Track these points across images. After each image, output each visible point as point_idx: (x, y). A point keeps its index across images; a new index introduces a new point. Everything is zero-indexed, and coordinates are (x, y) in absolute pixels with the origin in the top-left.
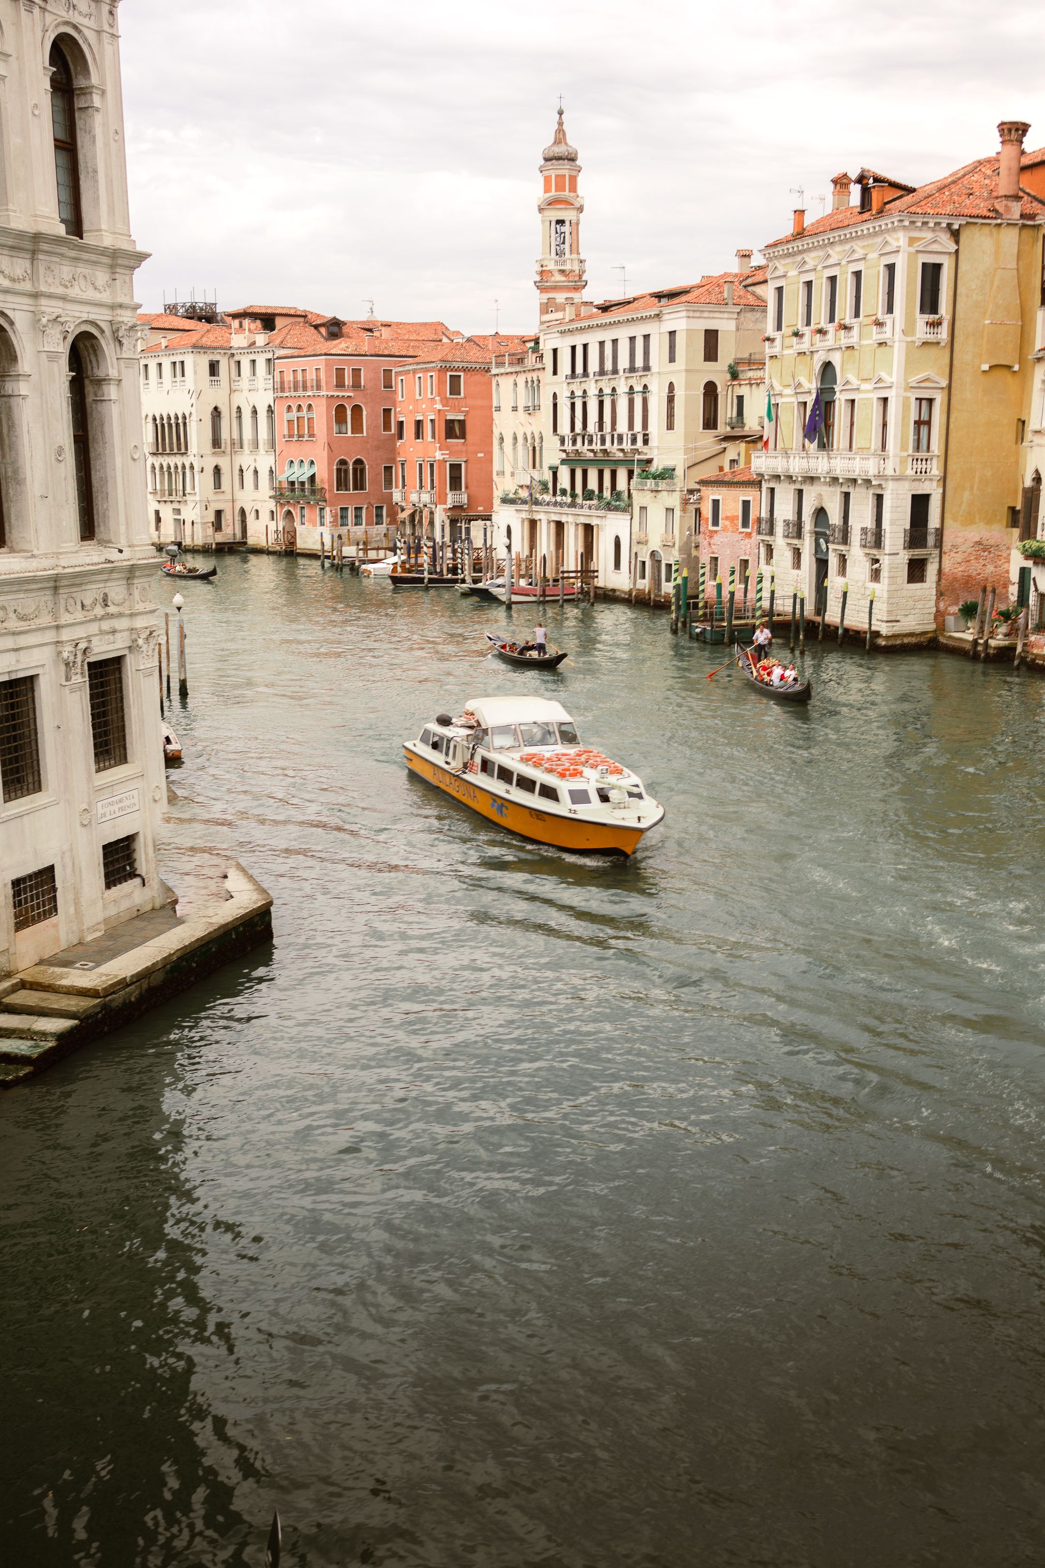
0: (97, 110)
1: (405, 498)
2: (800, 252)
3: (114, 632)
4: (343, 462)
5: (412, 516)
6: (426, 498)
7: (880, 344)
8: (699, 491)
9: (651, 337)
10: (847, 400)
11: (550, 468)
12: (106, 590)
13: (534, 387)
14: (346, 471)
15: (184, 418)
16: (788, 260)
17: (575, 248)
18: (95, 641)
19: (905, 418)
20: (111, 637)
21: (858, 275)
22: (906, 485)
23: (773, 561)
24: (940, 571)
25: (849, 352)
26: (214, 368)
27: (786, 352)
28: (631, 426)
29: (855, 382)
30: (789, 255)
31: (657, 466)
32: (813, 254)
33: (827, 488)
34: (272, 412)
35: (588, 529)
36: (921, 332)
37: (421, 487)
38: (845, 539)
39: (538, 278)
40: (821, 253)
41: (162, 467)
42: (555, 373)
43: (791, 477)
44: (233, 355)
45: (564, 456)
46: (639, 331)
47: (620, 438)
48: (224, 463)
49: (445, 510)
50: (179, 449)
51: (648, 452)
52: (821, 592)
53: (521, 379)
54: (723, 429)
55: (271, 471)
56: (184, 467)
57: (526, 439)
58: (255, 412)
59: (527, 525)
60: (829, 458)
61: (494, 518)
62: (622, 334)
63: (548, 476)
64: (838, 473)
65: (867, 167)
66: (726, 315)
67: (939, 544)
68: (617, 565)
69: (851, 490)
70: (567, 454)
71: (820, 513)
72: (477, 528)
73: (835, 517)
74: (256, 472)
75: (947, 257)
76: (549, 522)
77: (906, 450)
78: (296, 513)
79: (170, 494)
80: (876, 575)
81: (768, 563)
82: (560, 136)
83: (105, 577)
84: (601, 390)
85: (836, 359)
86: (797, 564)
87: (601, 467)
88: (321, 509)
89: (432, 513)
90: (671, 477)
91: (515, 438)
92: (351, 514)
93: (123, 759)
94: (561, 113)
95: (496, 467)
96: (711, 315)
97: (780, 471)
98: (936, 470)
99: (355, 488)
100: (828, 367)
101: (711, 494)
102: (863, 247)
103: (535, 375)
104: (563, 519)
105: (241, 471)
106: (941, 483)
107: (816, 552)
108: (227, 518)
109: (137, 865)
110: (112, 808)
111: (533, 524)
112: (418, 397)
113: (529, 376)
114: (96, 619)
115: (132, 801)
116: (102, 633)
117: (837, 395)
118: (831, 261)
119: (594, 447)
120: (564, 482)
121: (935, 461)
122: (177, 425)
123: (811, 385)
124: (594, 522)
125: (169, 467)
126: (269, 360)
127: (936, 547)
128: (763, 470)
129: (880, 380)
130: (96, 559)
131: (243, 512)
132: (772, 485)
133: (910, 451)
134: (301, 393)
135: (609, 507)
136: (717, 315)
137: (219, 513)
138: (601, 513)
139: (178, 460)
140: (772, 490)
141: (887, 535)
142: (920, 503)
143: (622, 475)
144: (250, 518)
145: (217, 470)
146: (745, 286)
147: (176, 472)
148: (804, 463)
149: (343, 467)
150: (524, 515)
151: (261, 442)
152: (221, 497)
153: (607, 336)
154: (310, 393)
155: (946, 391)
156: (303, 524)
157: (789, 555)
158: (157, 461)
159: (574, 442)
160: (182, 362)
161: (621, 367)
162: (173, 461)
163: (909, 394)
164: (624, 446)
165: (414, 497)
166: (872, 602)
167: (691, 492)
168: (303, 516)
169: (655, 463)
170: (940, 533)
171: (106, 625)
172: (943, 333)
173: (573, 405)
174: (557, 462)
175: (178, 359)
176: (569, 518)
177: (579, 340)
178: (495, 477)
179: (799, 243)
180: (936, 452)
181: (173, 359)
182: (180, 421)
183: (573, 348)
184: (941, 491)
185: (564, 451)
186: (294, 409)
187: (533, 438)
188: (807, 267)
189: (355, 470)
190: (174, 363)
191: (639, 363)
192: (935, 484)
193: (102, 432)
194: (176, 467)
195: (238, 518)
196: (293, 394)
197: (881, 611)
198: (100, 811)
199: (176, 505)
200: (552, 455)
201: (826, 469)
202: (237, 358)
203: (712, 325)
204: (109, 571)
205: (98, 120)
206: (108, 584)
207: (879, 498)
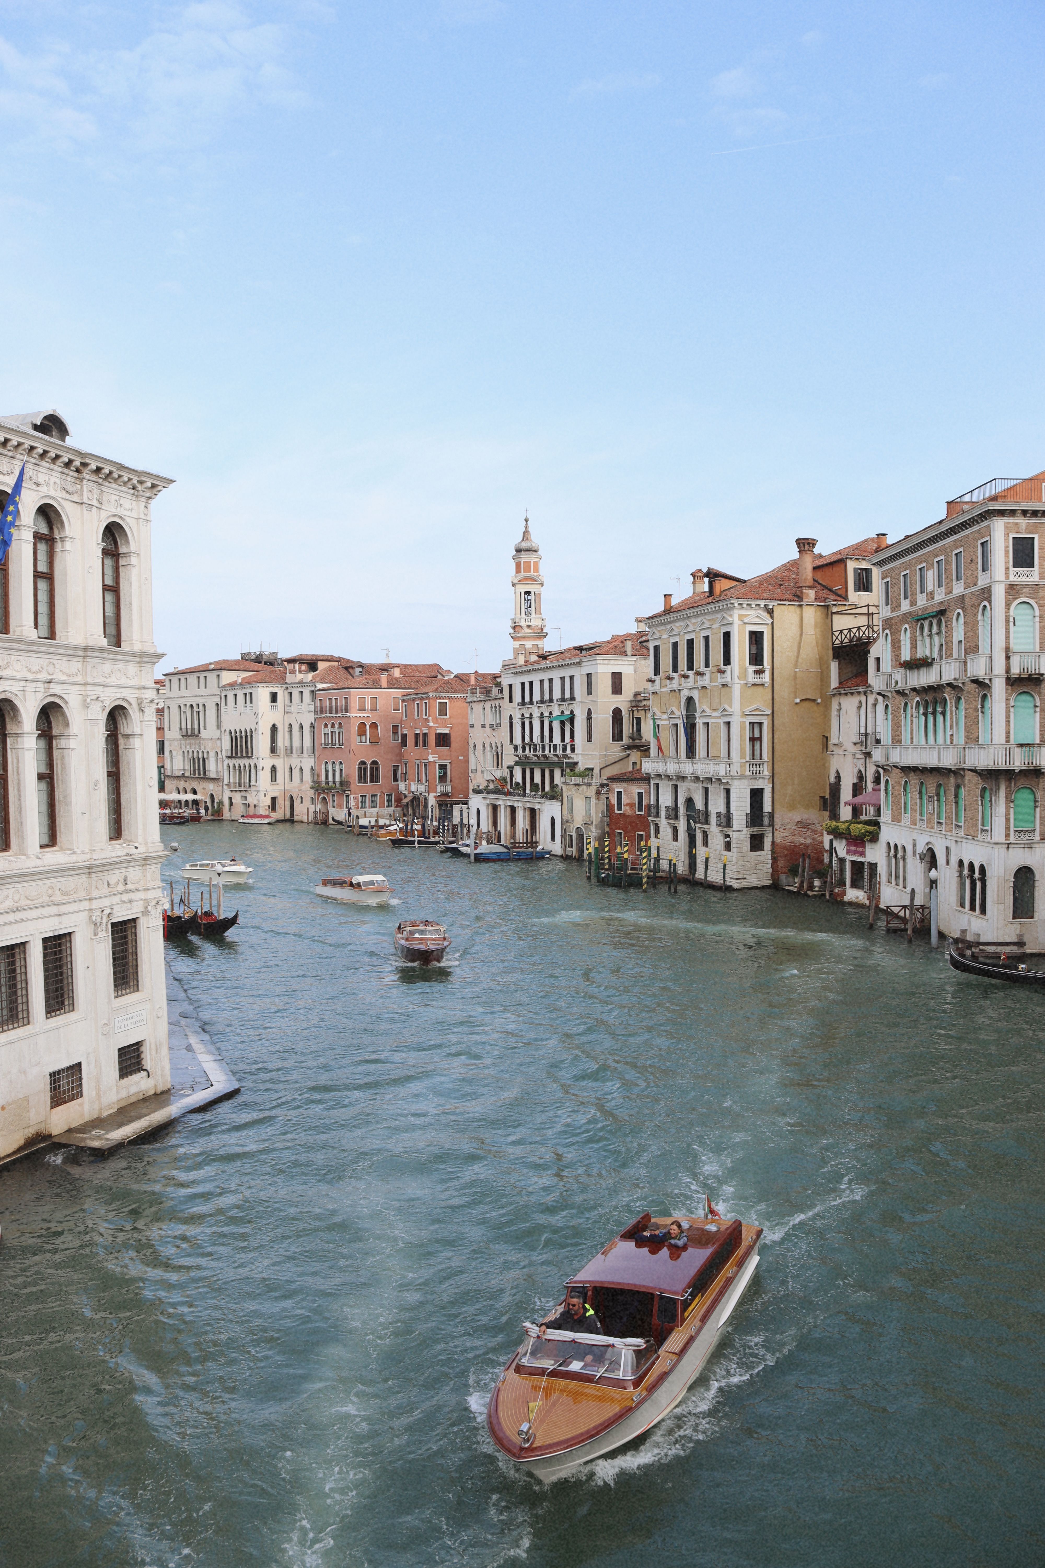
0: (134, 566)
1: (407, 787)
2: (669, 623)
3: (131, 901)
4: (363, 763)
5: (412, 801)
6: (422, 788)
7: (723, 685)
8: (608, 785)
9: (575, 678)
10: (704, 723)
11: (508, 768)
12: (127, 874)
13: (497, 710)
14: (365, 769)
15: (251, 731)
16: (662, 628)
17: (538, 611)
18: (116, 908)
19: (742, 736)
20: (128, 905)
21: (707, 638)
22: (745, 782)
23: (660, 836)
24: (773, 842)
25: (704, 690)
26: (274, 697)
27: (663, 690)
28: (563, 740)
29: (709, 711)
30: (662, 624)
31: (581, 767)
32: (678, 624)
33: (693, 784)
34: (314, 728)
35: (533, 813)
36: (752, 678)
37: (419, 780)
38: (707, 821)
39: (512, 631)
40: (682, 624)
41: (234, 766)
42: (511, 701)
43: (668, 776)
44: (287, 688)
45: (517, 759)
46: (566, 673)
47: (555, 746)
48: (279, 763)
49: (435, 797)
50: (247, 753)
51: (575, 757)
52: (692, 858)
53: (488, 705)
54: (626, 740)
55: (312, 769)
56: (250, 766)
57: (491, 746)
58: (301, 727)
59: (490, 808)
60: (693, 763)
61: (470, 802)
62: (556, 675)
63: (507, 774)
64: (699, 773)
65: (711, 567)
66: (626, 662)
67: (772, 824)
68: (553, 838)
69: (709, 786)
70: (520, 758)
71: (690, 802)
72: (456, 809)
73: (699, 805)
74: (301, 769)
75: (766, 626)
76: (506, 806)
77: (745, 758)
78: (330, 800)
79: (240, 786)
80: (728, 846)
81: (656, 837)
82: (526, 536)
83: (125, 865)
84: (542, 714)
85: (696, 695)
86: (676, 838)
87: (543, 767)
88: (347, 796)
89: (426, 799)
90: (591, 776)
91: (484, 746)
92: (368, 799)
93: (137, 989)
94: (526, 520)
95: (472, 766)
96: (616, 662)
97: (661, 772)
98: (766, 772)
99: (372, 781)
100: (690, 700)
101: (617, 788)
102: (709, 620)
103: (497, 703)
104: (516, 805)
105: (291, 769)
106: (771, 780)
107: (688, 829)
108: (280, 802)
109: (143, 1062)
110: (126, 1023)
111: (495, 808)
112: (416, 717)
113: (493, 703)
114: (118, 893)
115: (141, 1018)
116: (122, 902)
117: (697, 720)
118: (689, 629)
119: (537, 753)
120: (518, 778)
121: (765, 765)
122: (246, 737)
123: (680, 711)
124: (537, 807)
125: (240, 767)
126: (312, 692)
127: (770, 825)
128: (650, 771)
129: (724, 710)
130: (119, 854)
131: (292, 798)
132: (657, 781)
133: (748, 759)
134: (334, 715)
135: (545, 796)
136: (620, 662)
137: (274, 799)
138: (542, 800)
139: (246, 762)
140: (657, 785)
141: (734, 818)
142: (756, 795)
143: (557, 773)
144: (296, 803)
145: (274, 769)
146: (641, 642)
147: (245, 770)
148: (676, 766)
149: (363, 766)
150: (488, 801)
151: (305, 749)
152: (276, 787)
153: (546, 676)
154: (339, 715)
155: (770, 717)
156: (334, 807)
157: (670, 831)
158: (231, 762)
159: (524, 751)
160: (251, 694)
161: (555, 698)
162: (242, 762)
163: (744, 720)
164: (558, 753)
165: (413, 788)
166: (725, 865)
167: (602, 786)
168: (334, 801)
169: (580, 765)
170: (772, 815)
171: (125, 897)
172: (766, 677)
173: (523, 724)
174: (513, 764)
175: (248, 691)
176: (519, 803)
177: (526, 679)
178: (471, 774)
179: (668, 617)
180: (766, 759)
181: (245, 691)
182: (248, 734)
183: (523, 684)
184: (771, 786)
185: (517, 756)
186: (330, 726)
187: (496, 746)
188: (674, 633)
189: (371, 768)
190: (245, 694)
191: (567, 695)
192: (766, 781)
193: (128, 769)
194: (245, 766)
195: (288, 803)
196: (328, 715)
197: (731, 872)
198: (117, 1025)
199: (243, 794)
200: (509, 759)
201: (691, 771)
202: (289, 690)
203: (617, 670)
204: (129, 860)
205: (134, 572)
206: (129, 870)
207: (728, 791)
